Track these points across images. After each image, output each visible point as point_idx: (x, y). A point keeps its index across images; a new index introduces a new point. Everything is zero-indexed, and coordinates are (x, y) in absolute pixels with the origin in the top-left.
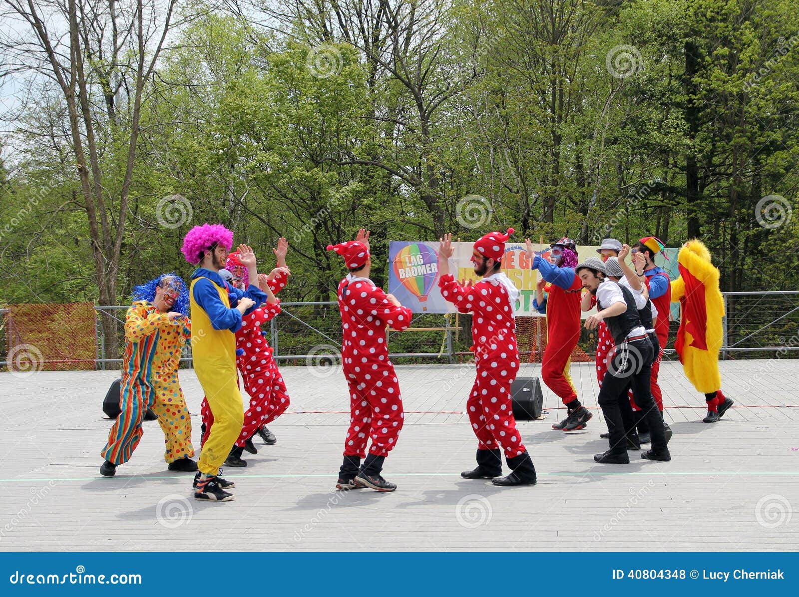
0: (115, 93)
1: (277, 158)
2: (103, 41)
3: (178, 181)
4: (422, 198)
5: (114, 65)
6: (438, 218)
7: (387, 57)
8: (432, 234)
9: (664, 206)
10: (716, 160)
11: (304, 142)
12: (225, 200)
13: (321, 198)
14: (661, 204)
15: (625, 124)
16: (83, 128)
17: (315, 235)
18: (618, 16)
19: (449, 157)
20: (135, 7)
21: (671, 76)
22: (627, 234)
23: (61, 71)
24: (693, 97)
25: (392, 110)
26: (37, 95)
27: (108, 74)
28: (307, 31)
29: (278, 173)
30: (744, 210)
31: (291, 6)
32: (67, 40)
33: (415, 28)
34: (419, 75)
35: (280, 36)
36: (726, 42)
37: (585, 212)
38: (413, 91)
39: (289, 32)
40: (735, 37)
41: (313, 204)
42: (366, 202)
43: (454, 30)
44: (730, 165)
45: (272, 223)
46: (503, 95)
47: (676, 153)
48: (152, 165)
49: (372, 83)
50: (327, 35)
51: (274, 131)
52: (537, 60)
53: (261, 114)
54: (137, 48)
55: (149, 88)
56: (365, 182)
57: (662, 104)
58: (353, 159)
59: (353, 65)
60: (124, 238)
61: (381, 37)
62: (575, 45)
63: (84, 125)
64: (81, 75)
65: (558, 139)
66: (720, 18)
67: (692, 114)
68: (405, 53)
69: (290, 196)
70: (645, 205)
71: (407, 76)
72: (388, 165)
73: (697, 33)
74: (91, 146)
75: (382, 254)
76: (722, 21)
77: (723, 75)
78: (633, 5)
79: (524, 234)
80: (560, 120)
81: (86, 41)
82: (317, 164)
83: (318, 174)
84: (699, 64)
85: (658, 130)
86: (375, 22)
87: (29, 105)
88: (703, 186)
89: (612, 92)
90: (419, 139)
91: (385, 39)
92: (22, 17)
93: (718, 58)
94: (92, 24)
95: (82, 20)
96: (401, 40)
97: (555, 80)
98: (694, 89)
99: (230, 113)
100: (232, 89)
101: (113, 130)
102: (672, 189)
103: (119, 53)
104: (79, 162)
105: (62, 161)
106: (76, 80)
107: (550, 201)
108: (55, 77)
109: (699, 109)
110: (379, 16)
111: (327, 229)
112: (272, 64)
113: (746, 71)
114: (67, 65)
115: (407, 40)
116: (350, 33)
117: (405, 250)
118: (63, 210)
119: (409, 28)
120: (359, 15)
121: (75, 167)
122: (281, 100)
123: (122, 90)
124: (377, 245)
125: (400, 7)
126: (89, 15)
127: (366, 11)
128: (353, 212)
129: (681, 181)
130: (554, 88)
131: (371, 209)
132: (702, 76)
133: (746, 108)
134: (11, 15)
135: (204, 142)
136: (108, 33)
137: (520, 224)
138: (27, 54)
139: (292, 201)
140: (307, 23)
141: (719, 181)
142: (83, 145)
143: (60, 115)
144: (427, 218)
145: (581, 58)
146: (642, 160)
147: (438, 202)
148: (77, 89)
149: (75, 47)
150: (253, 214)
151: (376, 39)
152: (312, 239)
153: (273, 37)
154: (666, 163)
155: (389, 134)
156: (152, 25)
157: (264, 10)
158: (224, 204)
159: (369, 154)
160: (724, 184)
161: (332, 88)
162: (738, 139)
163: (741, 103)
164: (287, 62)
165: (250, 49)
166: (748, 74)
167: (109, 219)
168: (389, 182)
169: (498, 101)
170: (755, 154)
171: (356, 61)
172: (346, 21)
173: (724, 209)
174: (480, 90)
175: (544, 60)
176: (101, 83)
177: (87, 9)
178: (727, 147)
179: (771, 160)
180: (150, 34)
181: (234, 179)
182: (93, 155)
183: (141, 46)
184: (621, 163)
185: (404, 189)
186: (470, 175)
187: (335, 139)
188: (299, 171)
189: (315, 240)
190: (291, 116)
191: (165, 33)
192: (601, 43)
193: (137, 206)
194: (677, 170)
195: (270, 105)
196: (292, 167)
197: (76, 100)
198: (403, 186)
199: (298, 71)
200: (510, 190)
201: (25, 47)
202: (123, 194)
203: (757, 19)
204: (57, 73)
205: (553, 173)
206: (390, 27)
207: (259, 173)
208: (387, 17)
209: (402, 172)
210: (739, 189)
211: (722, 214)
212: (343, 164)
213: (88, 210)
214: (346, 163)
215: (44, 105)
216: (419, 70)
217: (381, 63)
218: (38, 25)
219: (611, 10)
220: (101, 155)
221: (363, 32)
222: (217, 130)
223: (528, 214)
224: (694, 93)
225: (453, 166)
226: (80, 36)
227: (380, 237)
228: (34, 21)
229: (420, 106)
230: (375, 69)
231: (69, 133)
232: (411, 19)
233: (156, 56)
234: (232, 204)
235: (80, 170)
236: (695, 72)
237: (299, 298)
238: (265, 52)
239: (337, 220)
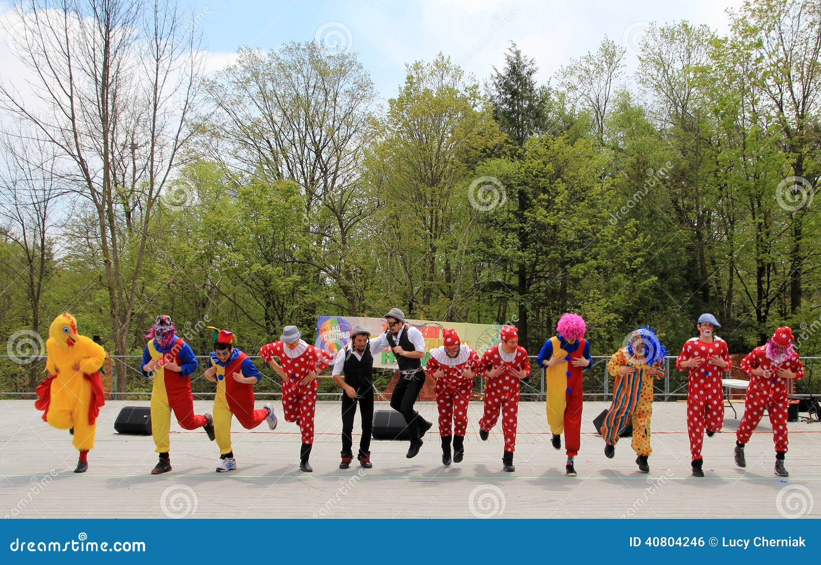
0: (132, 210)
1: (242, 257)
2: (126, 175)
3: (173, 271)
4: (340, 287)
5: (132, 191)
6: (351, 301)
7: (319, 191)
8: (347, 312)
9: (504, 297)
10: (538, 268)
11: (261, 247)
12: (205, 285)
13: (271, 285)
14: (502, 295)
15: (478, 242)
16: (109, 233)
17: (266, 310)
18: (475, 170)
19: (359, 260)
20: (149, 153)
21: (509, 211)
22: (479, 316)
23: (96, 194)
24: (525, 225)
25: (321, 227)
26: (78, 210)
27: (128, 197)
28: (266, 172)
29: (242, 267)
30: (556, 302)
31: (255, 156)
32: (101, 174)
33: (339, 173)
34: (341, 203)
35: (247, 175)
36: (545, 191)
37: (451, 299)
38: (337, 215)
39: (253, 173)
40: (551, 188)
41: (266, 289)
42: (302, 289)
43: (365, 175)
44: (547, 272)
45: (237, 302)
46: (397, 219)
47: (513, 262)
48: (155, 259)
49: (308, 209)
50: (279, 175)
51: (241, 239)
52: (420, 197)
53: (232, 227)
54: (148, 180)
55: (155, 207)
56: (301, 275)
57: (503, 229)
58: (294, 259)
59: (296, 196)
60: (133, 309)
61: (315, 178)
62: (446, 188)
63: (110, 231)
64: (110, 197)
65: (434, 250)
66: (541, 175)
67: (523, 237)
68: (332, 190)
69: (249, 283)
70: (491, 296)
71: (333, 204)
72: (318, 264)
73: (526, 184)
74: (114, 245)
75: (311, 324)
76: (542, 177)
77: (545, 212)
78: (485, 163)
79: (409, 313)
80: (435, 237)
81: (114, 175)
82: (269, 261)
83: (270, 269)
84: (527, 204)
85: (501, 245)
86: (312, 168)
87: (73, 217)
88: (529, 285)
89: (471, 220)
90: (340, 247)
91: (318, 180)
92: (72, 158)
93: (540, 201)
94: (119, 164)
95: (113, 160)
96: (329, 180)
97: (433, 210)
98: (524, 220)
99: (211, 226)
100: (213, 209)
101: (129, 235)
102: (510, 286)
103: (136, 183)
104: (105, 256)
105: (93, 255)
106: (106, 201)
107: (428, 293)
108: (92, 198)
109: (527, 234)
110: (315, 164)
111: (274, 306)
112: (241, 193)
113: (559, 210)
114: (101, 190)
115: (334, 180)
116: (295, 175)
117: (329, 321)
118: (92, 289)
119: (335, 173)
120: (301, 163)
121: (101, 260)
122: (246, 218)
123: (137, 208)
124: (309, 318)
125: (329, 159)
126: (117, 158)
127: (306, 160)
128: (293, 296)
129: (515, 281)
130: (432, 216)
131: (305, 293)
132: (530, 212)
133: (558, 235)
134: (65, 156)
135: (191, 244)
136: (130, 170)
137: (407, 306)
138: (73, 182)
139: (251, 286)
140: (266, 167)
141: (540, 282)
142: (108, 245)
143: (94, 224)
144: (344, 301)
145: (450, 197)
146: (489, 266)
147: (351, 290)
148: (106, 206)
149: (106, 179)
150: (224, 295)
151: (313, 179)
152: (264, 313)
153: (242, 176)
154: (505, 269)
155: (319, 243)
156: (160, 165)
157: (236, 157)
158: (204, 287)
159: (305, 256)
160: (543, 283)
161: (281, 210)
162: (552, 255)
163: (555, 231)
164: (251, 192)
165: (225, 182)
166: (560, 213)
167: (124, 295)
168: (318, 275)
169: (394, 223)
170: (563, 264)
171: (298, 193)
172: (293, 166)
173: (543, 300)
174: (383, 216)
175: (425, 197)
176: (123, 203)
177: (116, 153)
178: (545, 259)
179: (574, 269)
180: (158, 171)
181: (211, 270)
182: (115, 252)
183: (152, 179)
184: (475, 267)
185: (329, 281)
186: (374, 272)
187: (282, 245)
188: (257, 267)
189: (266, 314)
190: (252, 229)
191: (168, 171)
192: (463, 188)
193: (143, 288)
194: (512, 273)
195: (239, 221)
196: (252, 264)
197: (105, 214)
198: (327, 279)
199: (258, 199)
200: (401, 283)
201: (72, 178)
202: (134, 278)
203: (565, 178)
204: (93, 195)
205: (430, 272)
206: (322, 171)
207: (229, 267)
208: (320, 164)
209: (327, 269)
210: (553, 288)
211: (541, 303)
212: (287, 262)
213: (110, 289)
214: (289, 262)
215: (83, 216)
216: (341, 200)
217: (316, 195)
218: (82, 163)
219: (470, 166)
220: (121, 252)
221: (304, 174)
222: (201, 237)
223: (413, 300)
224: (525, 223)
225: (362, 266)
226: (110, 171)
227: (311, 313)
228: (79, 161)
229: (341, 225)
230: (311, 199)
231: (99, 236)
232: (337, 167)
233: (161, 185)
234: (209, 288)
235: (105, 261)
236: (525, 209)
237: (253, 353)
238: (236, 185)
239: (282, 301)
